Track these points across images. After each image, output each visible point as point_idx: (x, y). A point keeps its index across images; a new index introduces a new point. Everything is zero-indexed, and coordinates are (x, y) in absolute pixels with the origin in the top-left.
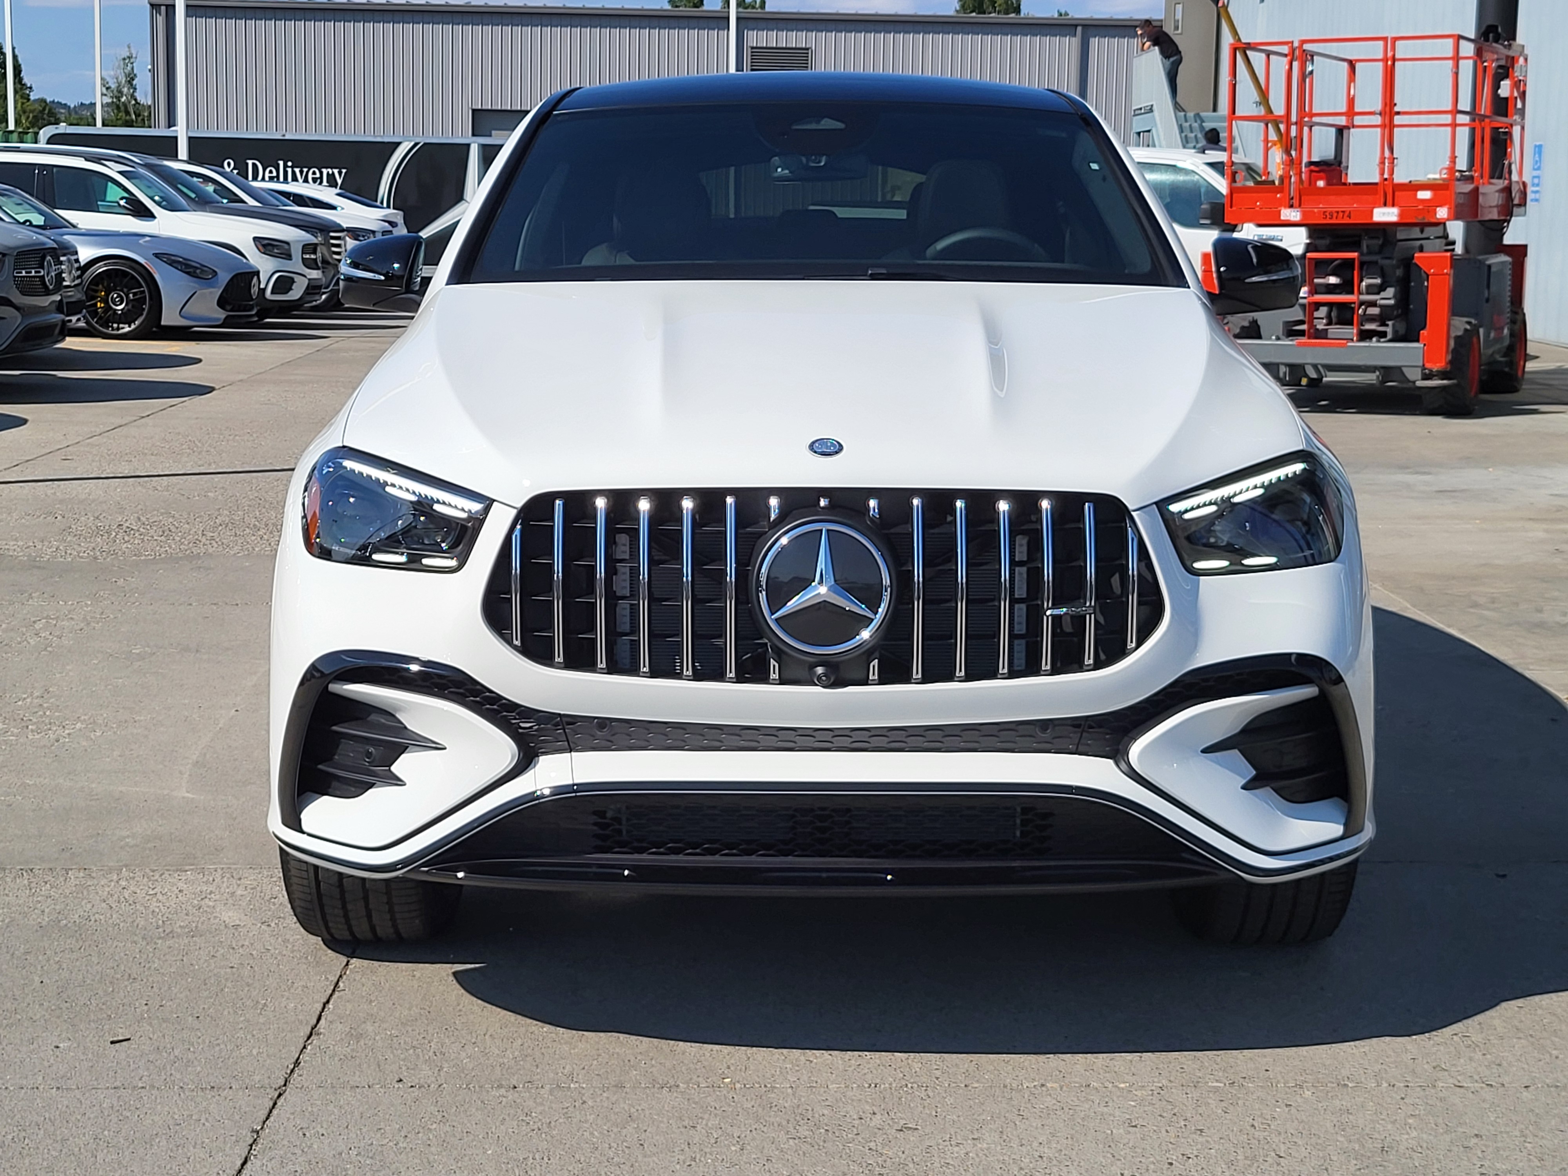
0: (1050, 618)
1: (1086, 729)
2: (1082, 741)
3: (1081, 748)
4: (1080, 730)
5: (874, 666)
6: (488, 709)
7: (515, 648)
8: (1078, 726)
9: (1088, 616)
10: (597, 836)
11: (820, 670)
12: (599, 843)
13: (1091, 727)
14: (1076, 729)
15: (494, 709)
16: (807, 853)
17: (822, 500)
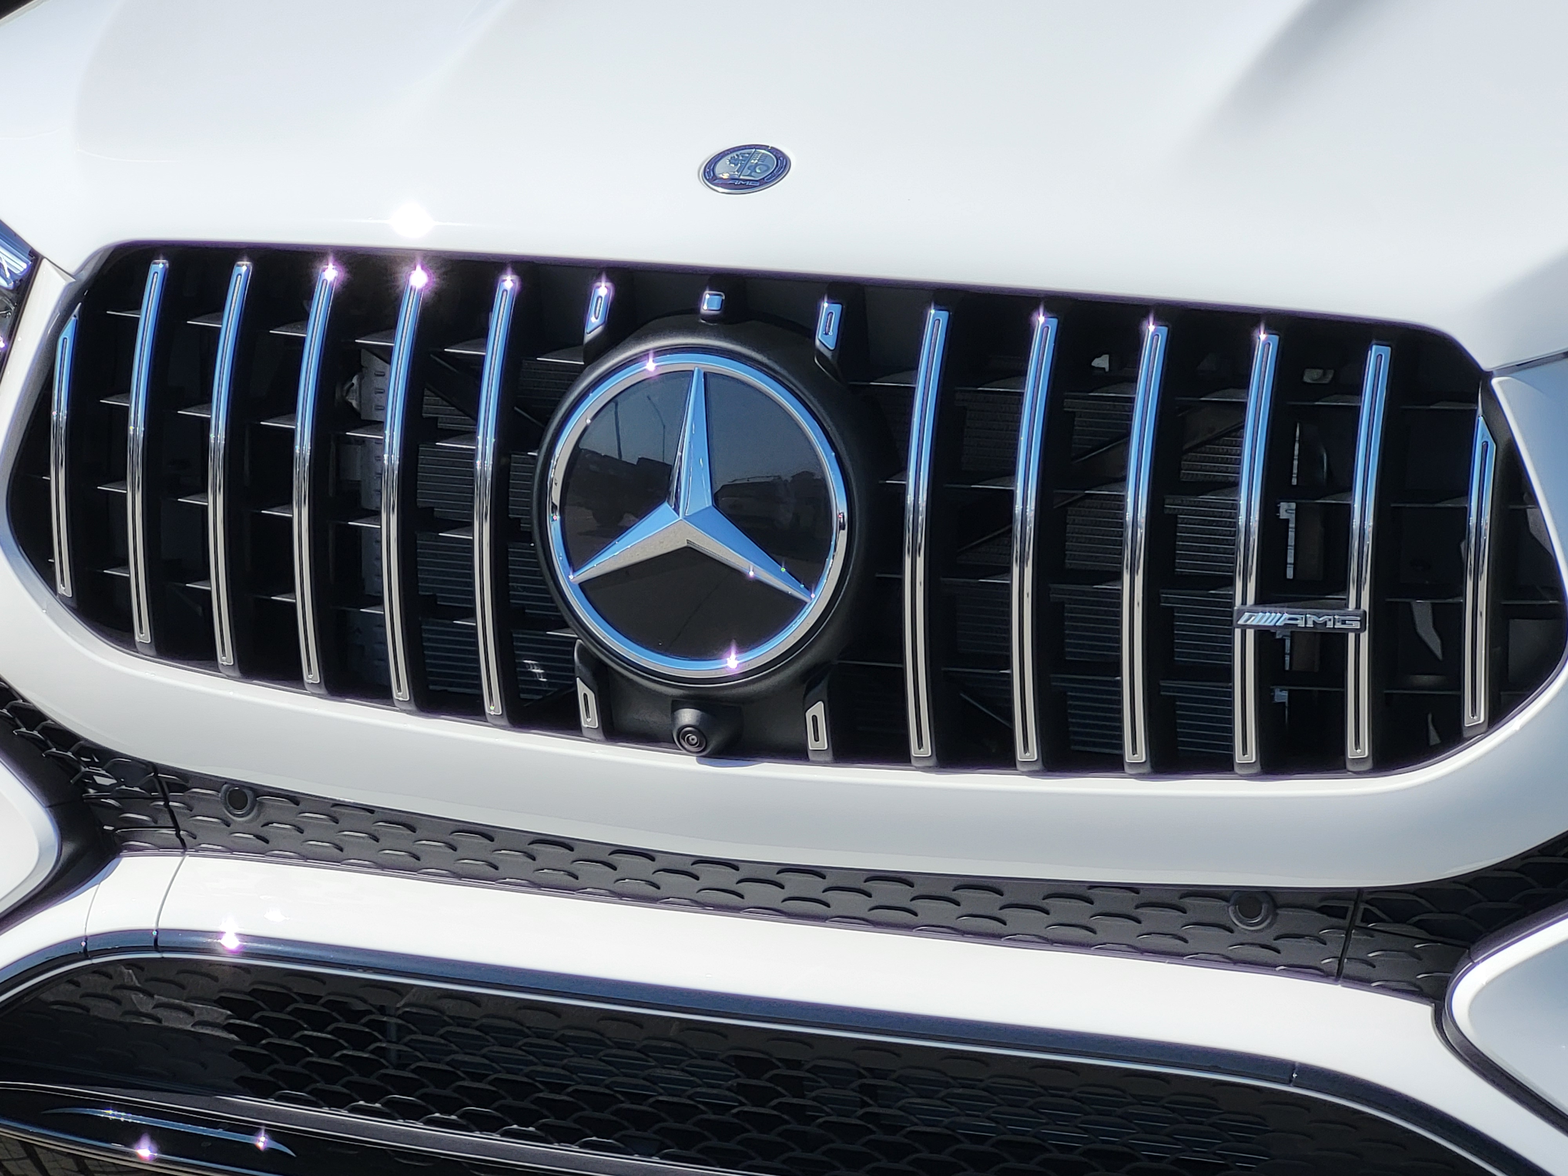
0: (1250, 634)
1: (1358, 922)
2: (1350, 953)
3: (1349, 968)
4: (1345, 923)
5: (815, 718)
6: (21, 735)
7: (63, 599)
8: (1340, 913)
9: (1351, 637)
10: (237, 1055)
11: (688, 716)
12: (248, 1073)
13: (1368, 917)
14: (1334, 921)
15: (34, 739)
16: (692, 1153)
17: (707, 296)
